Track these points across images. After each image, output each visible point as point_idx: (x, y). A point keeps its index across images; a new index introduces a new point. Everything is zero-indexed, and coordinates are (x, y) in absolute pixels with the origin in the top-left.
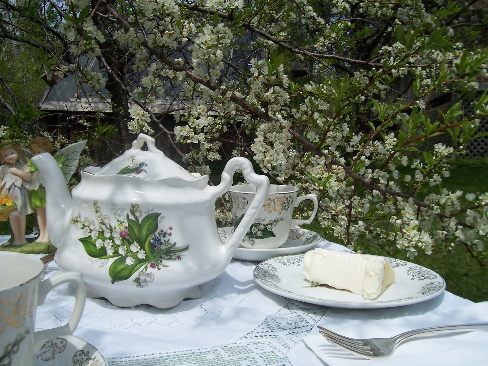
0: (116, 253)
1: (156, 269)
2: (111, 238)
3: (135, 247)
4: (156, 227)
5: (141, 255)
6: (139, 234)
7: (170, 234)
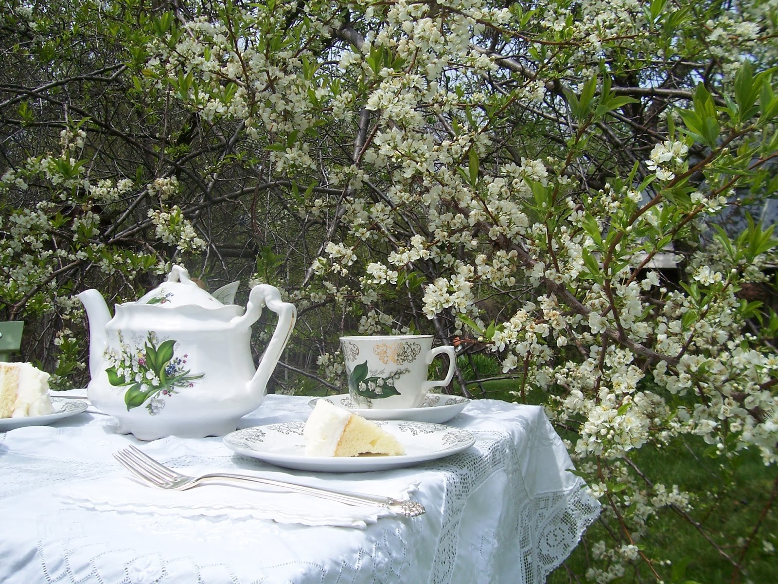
0: (133, 380)
1: (167, 395)
2: (131, 366)
3: (150, 374)
4: (172, 354)
5: (155, 383)
6: (155, 361)
7: (184, 362)
